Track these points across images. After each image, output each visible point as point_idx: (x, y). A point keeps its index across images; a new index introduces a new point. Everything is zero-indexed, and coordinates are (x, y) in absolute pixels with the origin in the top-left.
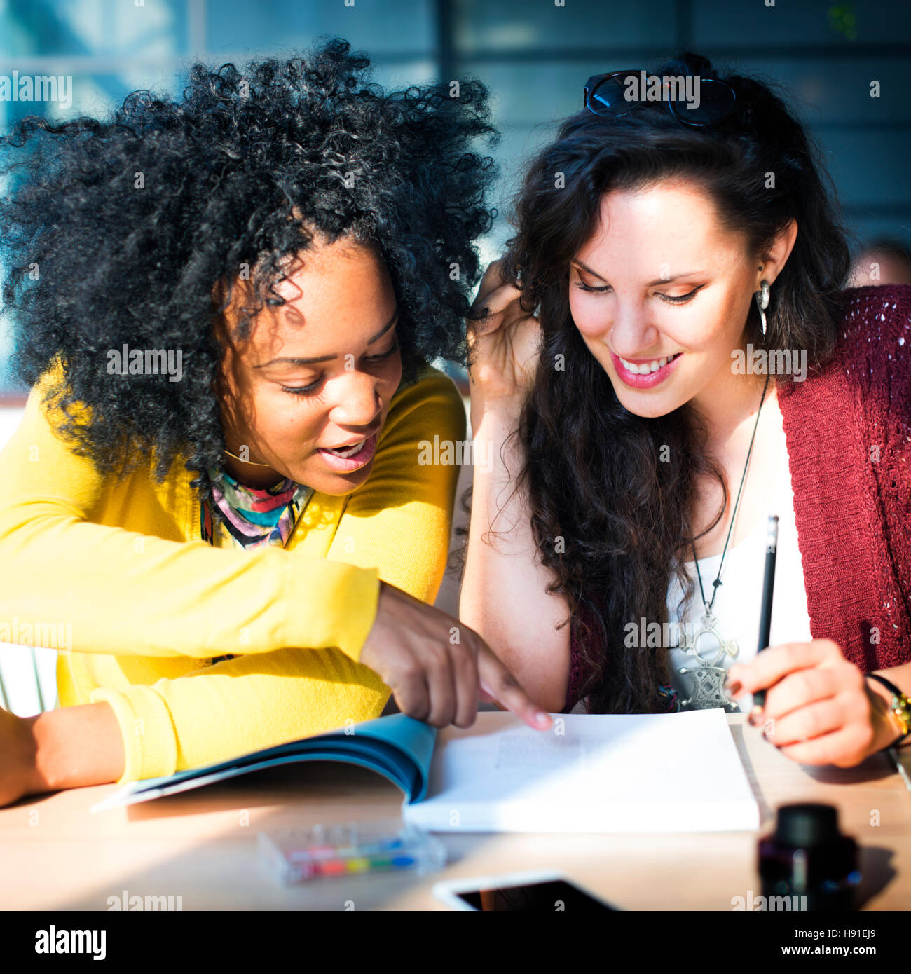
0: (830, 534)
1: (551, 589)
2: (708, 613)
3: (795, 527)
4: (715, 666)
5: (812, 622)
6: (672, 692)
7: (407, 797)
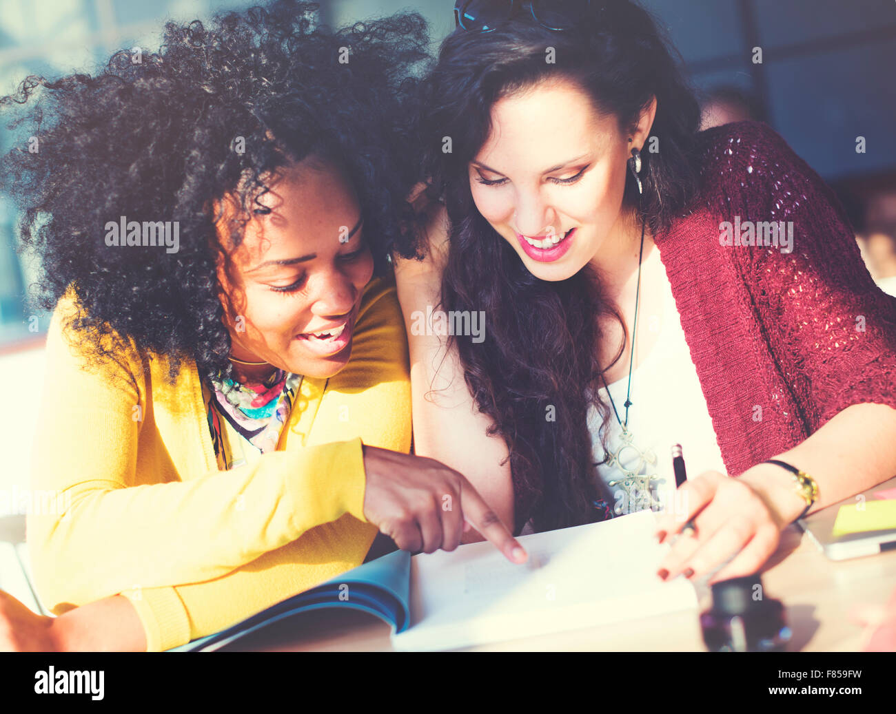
0: (716, 344)
1: (491, 432)
2: (624, 431)
3: (686, 343)
4: (639, 474)
5: (713, 421)
6: (605, 504)
7: (394, 628)
